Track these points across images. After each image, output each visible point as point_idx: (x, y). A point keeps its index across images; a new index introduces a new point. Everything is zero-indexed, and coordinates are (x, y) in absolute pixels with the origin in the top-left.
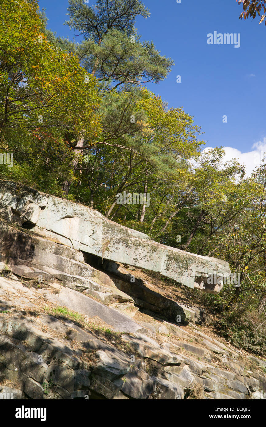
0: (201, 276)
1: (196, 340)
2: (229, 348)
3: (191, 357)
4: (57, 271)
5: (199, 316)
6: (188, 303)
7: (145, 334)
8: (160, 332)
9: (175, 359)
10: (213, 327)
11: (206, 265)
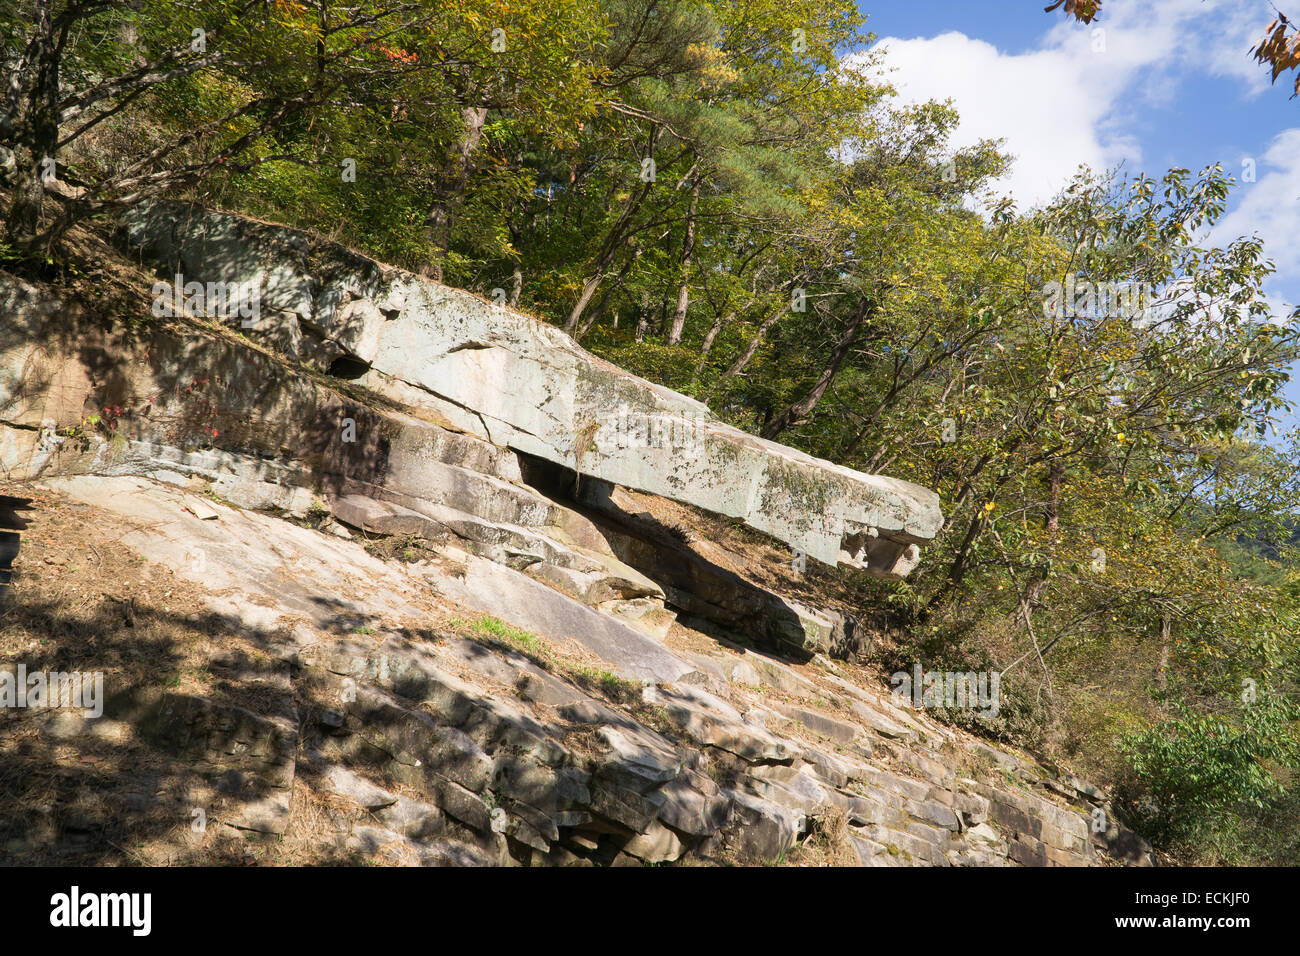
0: (860, 533)
1: (834, 703)
2: (921, 722)
3: (819, 746)
4: (455, 511)
5: (841, 635)
6: (812, 599)
7: (702, 685)
8: (735, 679)
9: (781, 749)
10: (880, 666)
11: (877, 501)
